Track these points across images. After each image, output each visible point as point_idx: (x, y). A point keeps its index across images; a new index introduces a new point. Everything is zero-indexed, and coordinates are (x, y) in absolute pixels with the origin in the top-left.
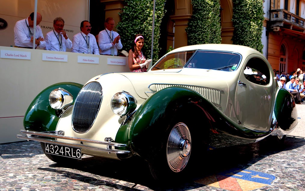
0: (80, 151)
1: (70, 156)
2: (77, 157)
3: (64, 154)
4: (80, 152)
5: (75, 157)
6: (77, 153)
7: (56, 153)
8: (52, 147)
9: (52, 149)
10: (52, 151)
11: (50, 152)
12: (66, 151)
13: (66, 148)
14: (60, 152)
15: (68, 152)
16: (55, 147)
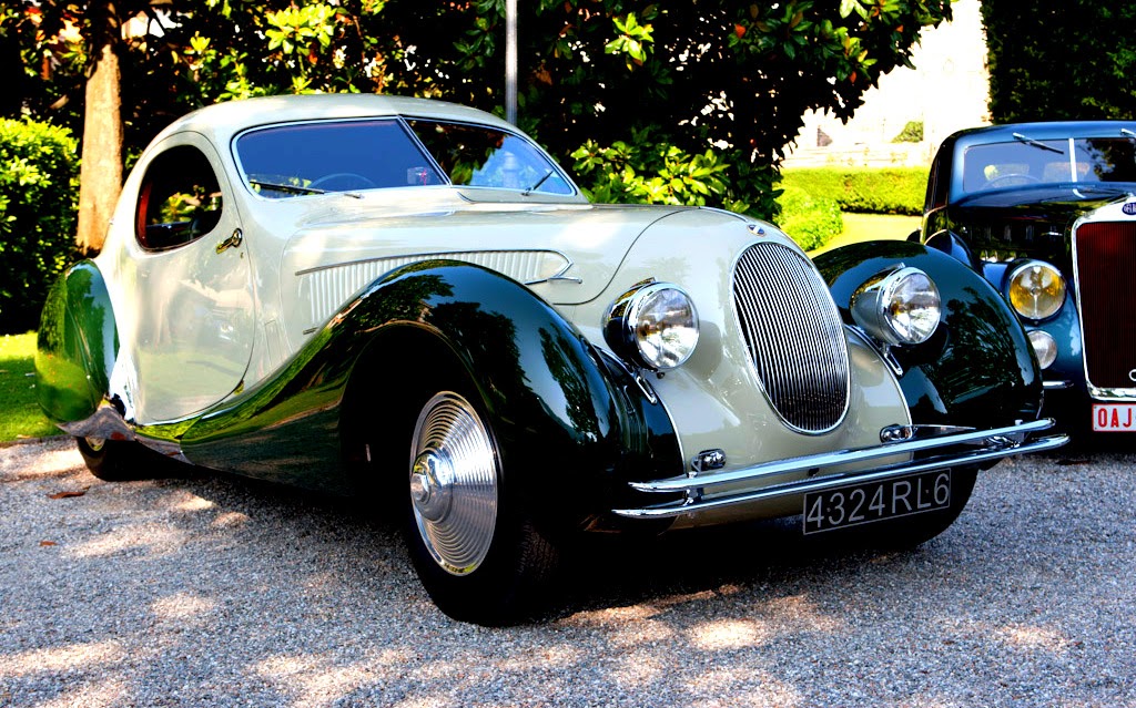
0: (947, 479)
1: (909, 508)
2: (934, 505)
3: (887, 511)
4: (948, 484)
5: (929, 504)
6: (936, 491)
7: (851, 519)
8: (838, 500)
9: (839, 507)
10: (836, 515)
11: (825, 523)
12: (895, 498)
13: (895, 485)
14: (871, 508)
15: (903, 497)
16: (852, 497)
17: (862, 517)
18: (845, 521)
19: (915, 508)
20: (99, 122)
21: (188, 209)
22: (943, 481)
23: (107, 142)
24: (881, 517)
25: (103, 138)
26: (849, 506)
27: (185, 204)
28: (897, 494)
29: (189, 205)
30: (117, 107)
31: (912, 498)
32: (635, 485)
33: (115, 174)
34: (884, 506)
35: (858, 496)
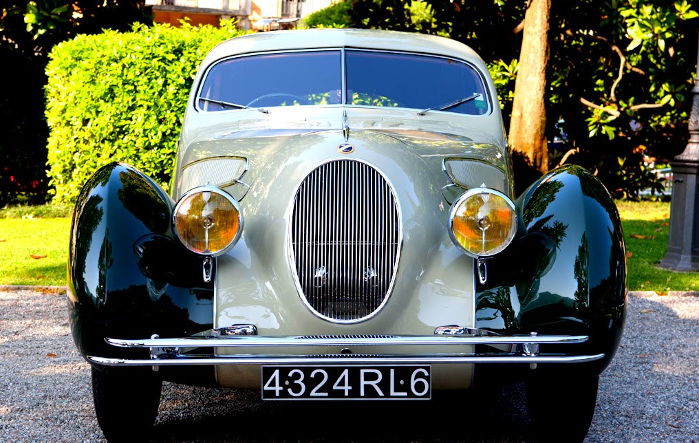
0: (426, 374)
1: (381, 394)
2: (411, 395)
3: (355, 392)
4: (427, 378)
5: (405, 394)
6: (413, 383)
7: (313, 393)
8: (297, 376)
9: (299, 382)
10: (297, 388)
11: (284, 393)
12: (363, 383)
13: (362, 371)
14: (335, 387)
15: (373, 383)
16: (313, 375)
17: (326, 394)
18: (307, 394)
19: (387, 393)
20: (530, 44)
21: (610, 119)
22: (420, 375)
23: (534, 61)
24: (346, 397)
25: (532, 57)
26: (310, 383)
27: (606, 114)
28: (366, 379)
29: (610, 115)
30: (545, 31)
31: (384, 385)
32: (110, 340)
33: (538, 88)
34: (350, 388)
35: (320, 376)
